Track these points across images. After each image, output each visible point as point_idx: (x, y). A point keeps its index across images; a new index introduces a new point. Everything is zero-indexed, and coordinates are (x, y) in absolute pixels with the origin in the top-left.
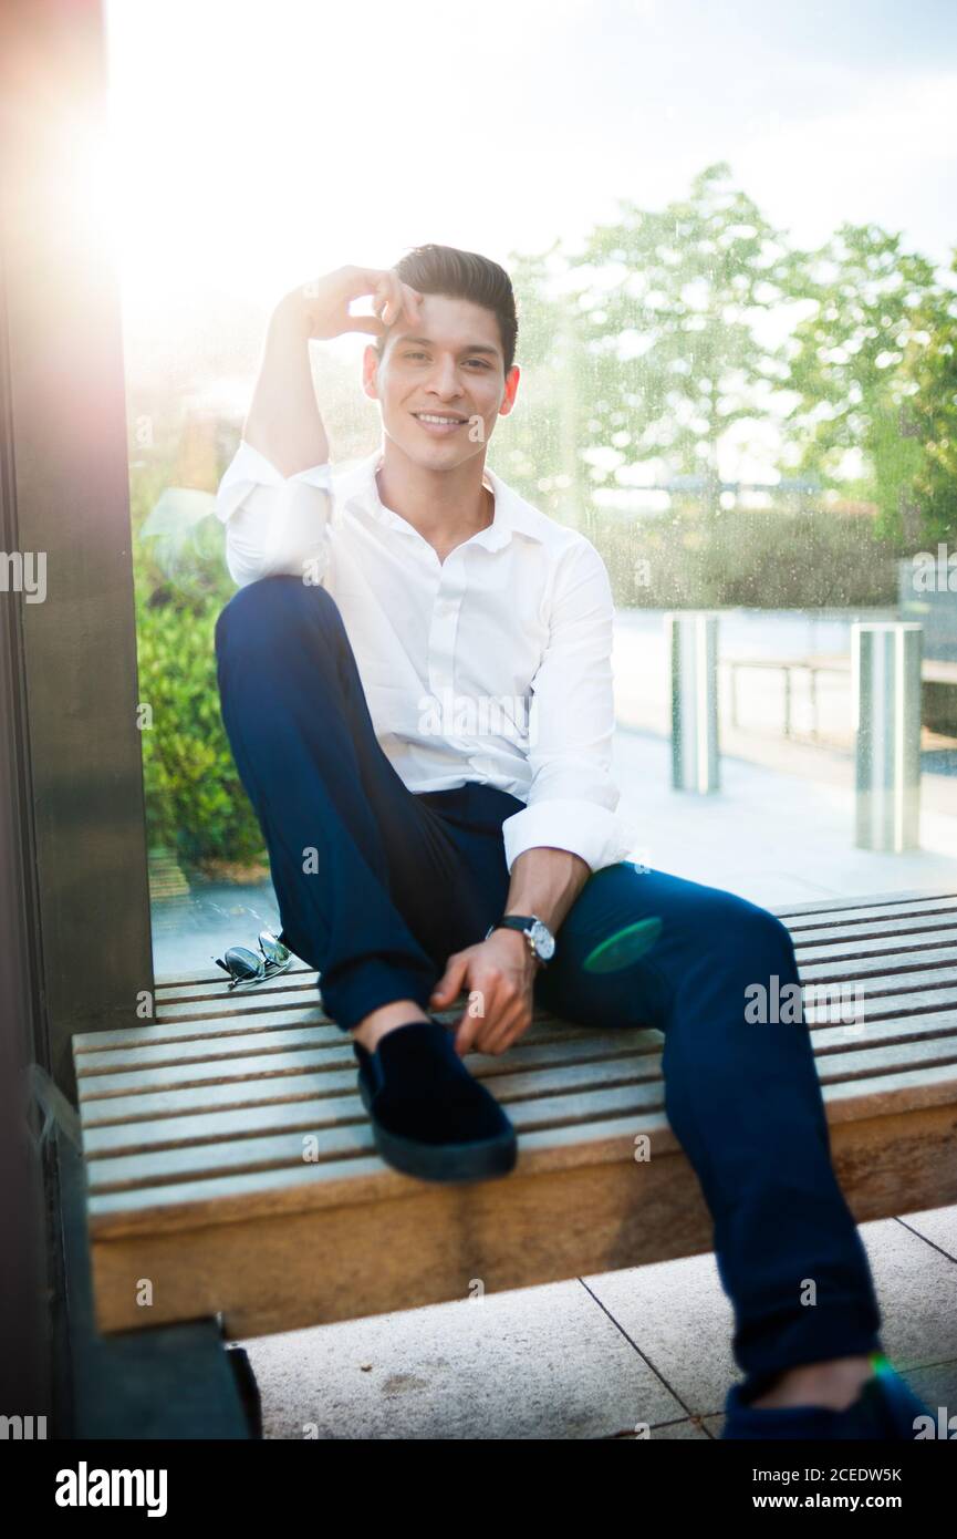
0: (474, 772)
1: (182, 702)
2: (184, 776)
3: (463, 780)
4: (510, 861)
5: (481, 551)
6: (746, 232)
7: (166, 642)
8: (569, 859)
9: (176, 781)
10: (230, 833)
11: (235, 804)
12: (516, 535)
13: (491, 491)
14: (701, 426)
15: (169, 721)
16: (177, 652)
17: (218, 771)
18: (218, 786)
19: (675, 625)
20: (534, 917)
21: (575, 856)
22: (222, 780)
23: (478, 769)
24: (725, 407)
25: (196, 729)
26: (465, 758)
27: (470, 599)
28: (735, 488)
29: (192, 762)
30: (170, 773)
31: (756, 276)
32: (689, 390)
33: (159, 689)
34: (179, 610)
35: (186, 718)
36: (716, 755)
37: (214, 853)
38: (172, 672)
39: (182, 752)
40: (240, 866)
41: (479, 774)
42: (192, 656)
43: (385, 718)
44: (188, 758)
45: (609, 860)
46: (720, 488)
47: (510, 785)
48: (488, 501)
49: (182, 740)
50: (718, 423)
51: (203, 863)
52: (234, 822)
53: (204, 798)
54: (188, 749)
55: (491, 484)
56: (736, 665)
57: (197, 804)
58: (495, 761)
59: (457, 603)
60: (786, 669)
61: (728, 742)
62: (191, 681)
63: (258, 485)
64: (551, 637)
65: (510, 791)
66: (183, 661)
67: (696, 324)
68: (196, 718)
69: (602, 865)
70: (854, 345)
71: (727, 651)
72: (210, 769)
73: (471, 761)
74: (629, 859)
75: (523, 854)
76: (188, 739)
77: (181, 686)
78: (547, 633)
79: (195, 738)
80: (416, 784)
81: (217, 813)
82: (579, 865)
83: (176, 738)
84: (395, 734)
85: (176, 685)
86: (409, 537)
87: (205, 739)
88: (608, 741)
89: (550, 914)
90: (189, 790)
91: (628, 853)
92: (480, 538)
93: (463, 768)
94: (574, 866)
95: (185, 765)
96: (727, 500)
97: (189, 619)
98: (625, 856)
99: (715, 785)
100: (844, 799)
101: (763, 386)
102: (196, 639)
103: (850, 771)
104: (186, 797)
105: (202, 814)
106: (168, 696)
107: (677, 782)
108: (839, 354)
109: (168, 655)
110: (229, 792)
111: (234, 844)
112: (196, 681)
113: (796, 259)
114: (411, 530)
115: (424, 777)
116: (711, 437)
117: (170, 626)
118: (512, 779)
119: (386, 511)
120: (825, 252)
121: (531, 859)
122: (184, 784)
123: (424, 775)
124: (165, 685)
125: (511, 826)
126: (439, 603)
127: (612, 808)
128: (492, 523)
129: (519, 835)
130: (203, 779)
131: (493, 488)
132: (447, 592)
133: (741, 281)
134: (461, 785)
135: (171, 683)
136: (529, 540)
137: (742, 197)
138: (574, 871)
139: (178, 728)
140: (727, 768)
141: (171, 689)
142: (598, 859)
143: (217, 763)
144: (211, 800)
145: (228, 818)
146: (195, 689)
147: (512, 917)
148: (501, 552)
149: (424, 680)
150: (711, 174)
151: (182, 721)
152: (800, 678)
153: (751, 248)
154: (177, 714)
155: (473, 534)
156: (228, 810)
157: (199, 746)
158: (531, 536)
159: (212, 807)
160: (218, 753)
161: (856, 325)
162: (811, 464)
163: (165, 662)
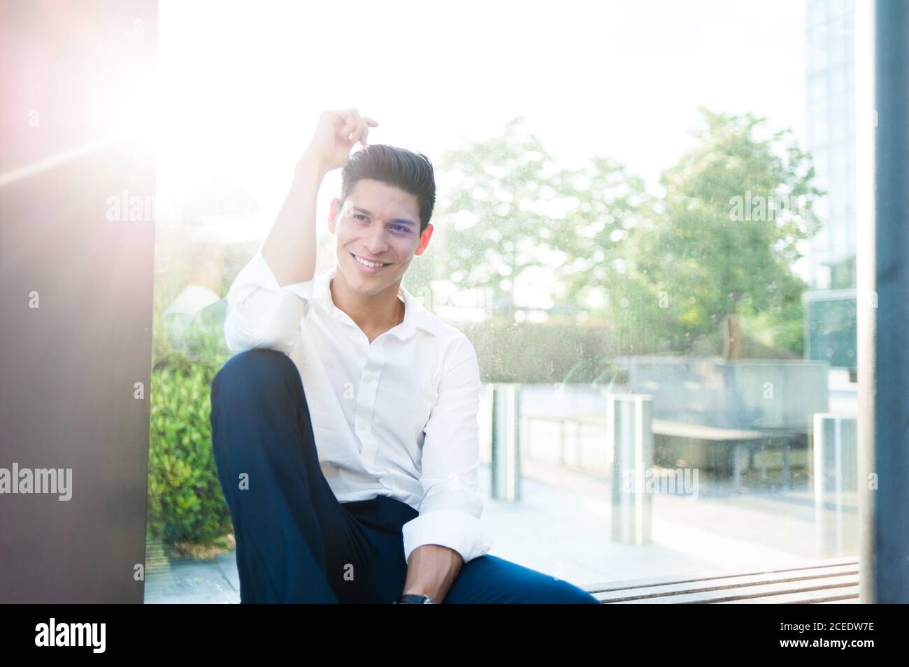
0: (383, 487)
1: (171, 434)
2: (168, 483)
3: (374, 494)
4: (407, 554)
5: (395, 339)
6: (535, 156)
7: (162, 393)
8: (449, 553)
9: (162, 488)
10: (197, 524)
11: (202, 504)
12: (419, 330)
13: (403, 300)
14: (506, 271)
15: (161, 447)
16: (170, 401)
17: (193, 482)
18: (192, 492)
19: (495, 392)
20: (426, 596)
21: (454, 551)
22: (194, 488)
23: (386, 485)
24: (521, 260)
25: (179, 452)
26: (376, 479)
27: (386, 370)
28: (525, 309)
29: (175, 475)
30: (159, 482)
31: (541, 182)
32: (499, 248)
33: (156, 425)
34: (173, 372)
35: (173, 445)
36: (519, 476)
37: (185, 538)
38: (165, 414)
39: (168, 468)
40: (202, 548)
41: (388, 489)
42: (180, 403)
43: (325, 451)
44: (172, 473)
45: (477, 554)
46: (515, 309)
47: (407, 497)
48: (401, 307)
49: (169, 460)
50: (517, 270)
51: (177, 545)
52: (200, 517)
53: (180, 499)
54: (173, 466)
55: (403, 296)
56: (530, 418)
57: (175, 503)
58: (397, 480)
59: (378, 374)
60: (562, 422)
61: (527, 469)
62: (178, 420)
63: (259, 288)
64: (438, 398)
65: (407, 502)
66: (173, 406)
67: (503, 211)
68: (180, 446)
69: (472, 557)
70: (598, 227)
71: (526, 410)
72: (186, 480)
73: (381, 480)
74: (491, 553)
75: (417, 550)
76: (173, 459)
77: (171, 422)
78: (436, 396)
79: (178, 458)
80: (343, 496)
81: (189, 511)
82: (456, 558)
83: (165, 459)
84: (330, 462)
85: (168, 422)
86: (350, 327)
87: (185, 459)
88: (475, 470)
89: (435, 594)
90: (171, 494)
91: (489, 549)
92: (394, 331)
93: (375, 485)
94: (452, 557)
95: (170, 477)
96: (519, 317)
97: (179, 378)
98: (487, 551)
99: (518, 497)
100: (604, 508)
101: (544, 247)
102: (184, 392)
103: (607, 489)
104: (168, 499)
105: (179, 511)
106: (161, 430)
107: (494, 494)
108: (589, 232)
109: (164, 402)
110: (199, 496)
111: (198, 532)
112: (182, 420)
113: (564, 174)
114: (353, 323)
115: (348, 491)
116: (512, 277)
117: (166, 383)
118: (409, 493)
119: (336, 309)
120: (583, 171)
121: (423, 552)
122: (168, 489)
123: (348, 489)
124: (160, 422)
125: (409, 529)
126: (365, 373)
127: (478, 516)
128: (402, 321)
129: (414, 535)
130: (180, 487)
131: (405, 299)
132: (371, 366)
133: (531, 185)
134: (374, 497)
135: (165, 421)
136: (426, 334)
137: (533, 136)
138: (452, 563)
139: (167, 452)
140: (526, 485)
141: (164, 426)
142: (469, 553)
143: (192, 476)
144: (186, 501)
145: (196, 513)
146: (181, 425)
147: (408, 595)
148: (408, 340)
149: (352, 426)
150: (515, 122)
151: (169, 446)
152: (571, 428)
153: (539, 166)
154: (167, 441)
155: (390, 328)
156: (197, 508)
157: (181, 463)
158: (428, 331)
159: (186, 506)
160: (193, 469)
161: (599, 214)
162: (572, 295)
163: (161, 406)
